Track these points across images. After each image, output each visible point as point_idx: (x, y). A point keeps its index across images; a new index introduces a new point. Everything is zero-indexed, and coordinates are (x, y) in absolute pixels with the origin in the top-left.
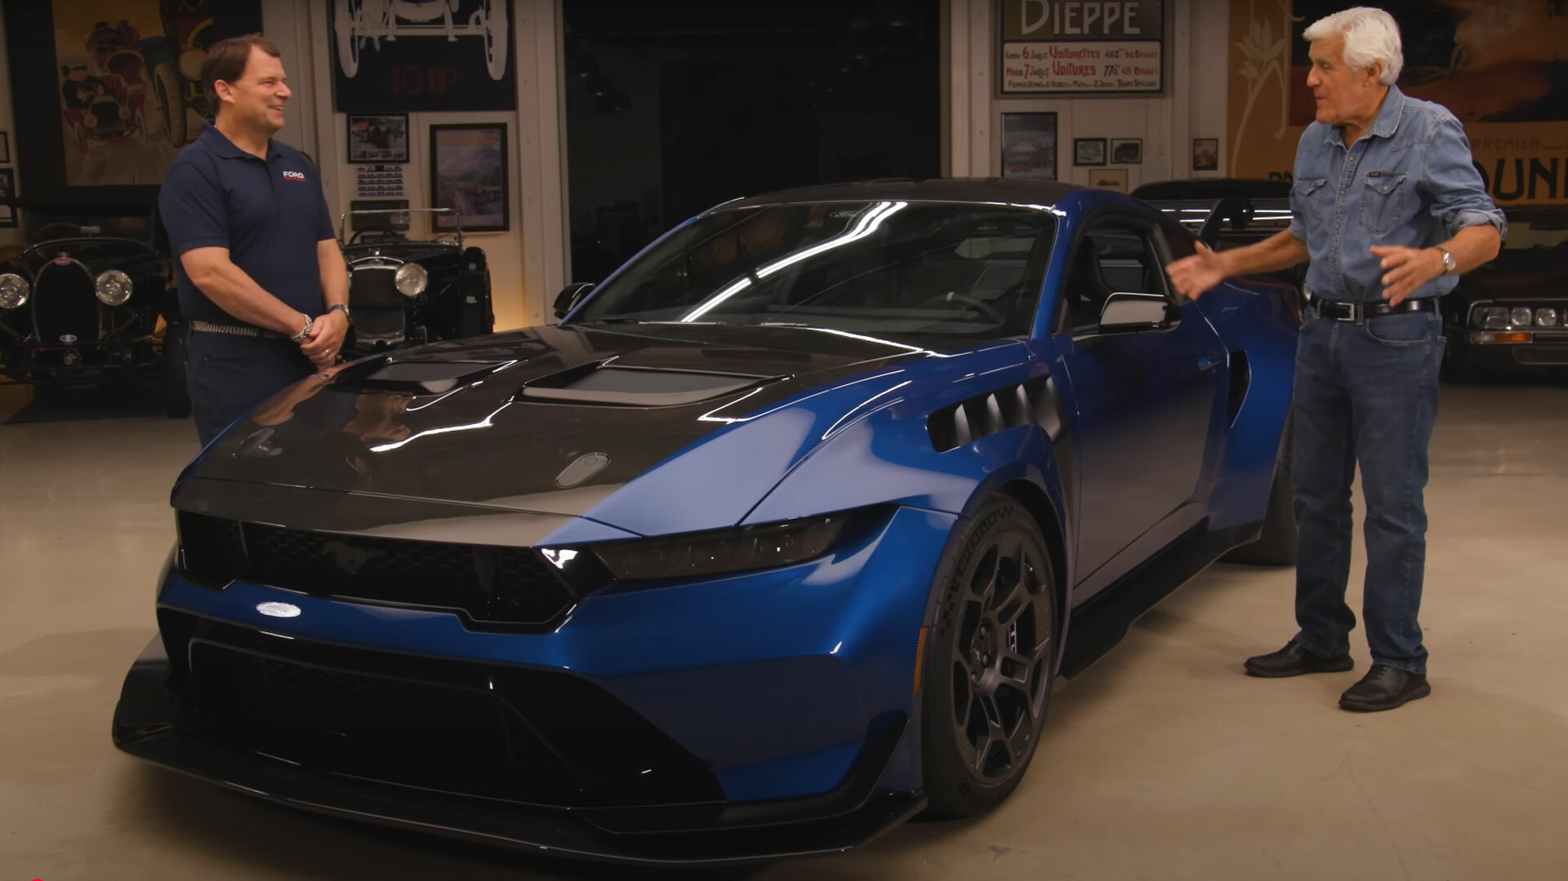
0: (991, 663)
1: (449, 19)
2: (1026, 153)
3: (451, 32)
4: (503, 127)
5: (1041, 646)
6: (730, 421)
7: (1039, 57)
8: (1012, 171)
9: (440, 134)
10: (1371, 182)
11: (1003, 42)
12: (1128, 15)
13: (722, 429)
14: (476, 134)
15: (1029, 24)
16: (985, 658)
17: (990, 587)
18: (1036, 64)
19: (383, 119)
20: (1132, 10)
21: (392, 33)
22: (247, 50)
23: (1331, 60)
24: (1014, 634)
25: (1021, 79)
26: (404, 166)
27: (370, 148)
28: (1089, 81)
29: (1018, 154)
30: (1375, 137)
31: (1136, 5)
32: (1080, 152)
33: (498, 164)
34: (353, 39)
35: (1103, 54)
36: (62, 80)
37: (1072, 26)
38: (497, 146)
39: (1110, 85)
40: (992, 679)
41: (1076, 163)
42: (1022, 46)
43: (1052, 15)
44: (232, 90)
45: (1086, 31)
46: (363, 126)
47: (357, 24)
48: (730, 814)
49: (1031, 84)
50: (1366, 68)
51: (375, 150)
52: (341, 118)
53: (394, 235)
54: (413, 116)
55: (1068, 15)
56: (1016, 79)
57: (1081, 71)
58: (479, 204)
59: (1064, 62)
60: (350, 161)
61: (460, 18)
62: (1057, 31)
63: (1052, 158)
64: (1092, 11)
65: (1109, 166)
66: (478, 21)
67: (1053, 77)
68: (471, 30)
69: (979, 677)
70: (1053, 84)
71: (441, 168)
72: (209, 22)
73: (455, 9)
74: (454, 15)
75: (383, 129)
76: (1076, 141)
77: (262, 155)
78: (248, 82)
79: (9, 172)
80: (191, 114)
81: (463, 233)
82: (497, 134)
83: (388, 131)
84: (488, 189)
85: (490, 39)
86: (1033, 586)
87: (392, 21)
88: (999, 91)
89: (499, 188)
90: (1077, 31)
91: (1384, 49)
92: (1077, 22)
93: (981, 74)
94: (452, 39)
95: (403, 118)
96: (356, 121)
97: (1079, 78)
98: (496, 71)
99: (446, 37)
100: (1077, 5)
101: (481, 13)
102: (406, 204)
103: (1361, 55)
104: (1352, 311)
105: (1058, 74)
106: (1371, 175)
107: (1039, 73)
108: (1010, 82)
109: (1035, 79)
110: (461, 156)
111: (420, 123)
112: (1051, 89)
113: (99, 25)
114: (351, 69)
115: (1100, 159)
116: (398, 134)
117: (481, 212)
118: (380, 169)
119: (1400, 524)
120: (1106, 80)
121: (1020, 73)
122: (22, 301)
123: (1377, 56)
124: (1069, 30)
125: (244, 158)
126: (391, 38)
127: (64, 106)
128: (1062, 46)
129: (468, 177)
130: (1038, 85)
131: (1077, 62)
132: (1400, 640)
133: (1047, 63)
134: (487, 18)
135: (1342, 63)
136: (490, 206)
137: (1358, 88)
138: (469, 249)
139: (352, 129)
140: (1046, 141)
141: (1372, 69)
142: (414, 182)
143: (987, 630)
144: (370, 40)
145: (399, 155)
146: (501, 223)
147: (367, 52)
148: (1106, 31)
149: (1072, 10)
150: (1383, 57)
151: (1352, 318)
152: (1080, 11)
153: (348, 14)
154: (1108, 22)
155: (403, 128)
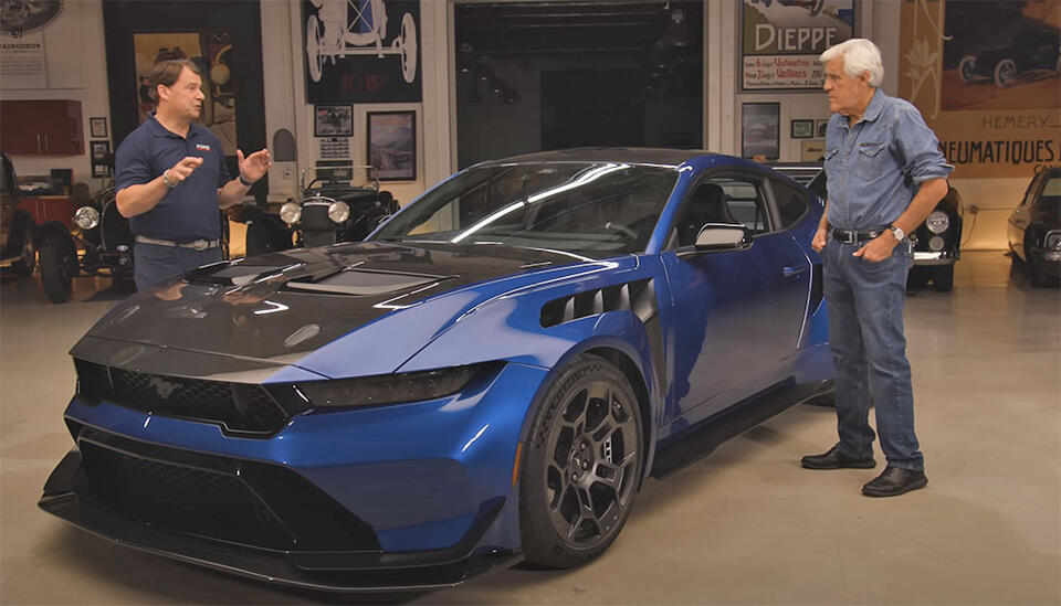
0: (589, 468)
1: (379, 44)
2: (759, 130)
3: (380, 52)
4: (414, 113)
5: (629, 457)
6: (397, 307)
7: (768, 65)
8: (750, 142)
9: (373, 118)
10: (862, 149)
11: (744, 55)
12: (828, 36)
13: (389, 312)
14: (396, 117)
15: (760, 44)
16: (585, 464)
17: (582, 418)
18: (766, 70)
19: (337, 108)
20: (831, 33)
21: (343, 52)
22: (181, 68)
23: (838, 73)
24: (609, 448)
25: (756, 81)
26: (350, 139)
27: (329, 127)
28: (801, 82)
29: (753, 130)
30: (865, 121)
31: (834, 30)
32: (795, 128)
33: (410, 137)
34: (318, 57)
35: (811, 63)
36: (139, 85)
37: (791, 44)
38: (410, 126)
39: (816, 84)
40: (589, 479)
41: (792, 137)
42: (756, 58)
43: (776, 37)
44: (168, 91)
45: (800, 48)
46: (325, 113)
47: (321, 47)
48: (384, 559)
49: (762, 84)
50: (859, 76)
51: (332, 128)
52: (311, 108)
53: (336, 183)
54: (355, 106)
55: (788, 37)
56: (752, 80)
57: (796, 74)
58: (397, 163)
59: (785, 69)
60: (316, 136)
61: (386, 43)
62: (780, 48)
63: (776, 133)
64: (804, 34)
65: (815, 138)
66: (398, 45)
67: (776, 79)
68: (393, 50)
69: (579, 477)
70: (777, 84)
71: (373, 140)
72: (229, 47)
73: (383, 37)
74: (382, 41)
75: (337, 114)
76: (793, 121)
77: (184, 135)
78: (178, 87)
79: (107, 143)
80: (217, 104)
81: (380, 182)
82: (410, 117)
83: (340, 116)
84: (402, 153)
85: (405, 56)
86: (621, 417)
87: (343, 45)
88: (741, 88)
89: (410, 153)
90: (794, 48)
91: (869, 62)
92: (794, 42)
93: (728, 77)
94: (381, 56)
95: (349, 107)
96: (320, 110)
97: (794, 79)
98: (409, 77)
99: (377, 55)
100: (794, 31)
101: (400, 39)
102: (351, 163)
103: (854, 67)
104: (851, 237)
105: (780, 76)
106: (862, 145)
107: (768, 76)
108: (748, 83)
109: (765, 80)
110: (386, 132)
111: (361, 111)
112: (777, 87)
113: (162, 50)
114: (317, 76)
115: (810, 134)
116: (346, 117)
117: (398, 168)
118: (334, 140)
119: (887, 371)
120: (813, 81)
121: (755, 76)
122: (94, 224)
123: (865, 67)
124: (788, 47)
125: (171, 136)
126: (342, 56)
127: (140, 102)
128: (783, 58)
129: (391, 145)
130: (767, 84)
131: (793, 69)
132: (901, 448)
133: (773, 70)
134: (404, 42)
135: (844, 73)
136: (405, 164)
137: (856, 90)
138: (383, 192)
139: (318, 114)
140: (772, 122)
141: (863, 77)
142: (356, 149)
143: (586, 446)
144: (329, 57)
145: (348, 131)
146: (411, 176)
147: (327, 66)
148: (814, 47)
149: (791, 34)
150: (869, 68)
151: (851, 241)
152: (796, 34)
153: (315, 41)
154: (815, 41)
155: (350, 114)
